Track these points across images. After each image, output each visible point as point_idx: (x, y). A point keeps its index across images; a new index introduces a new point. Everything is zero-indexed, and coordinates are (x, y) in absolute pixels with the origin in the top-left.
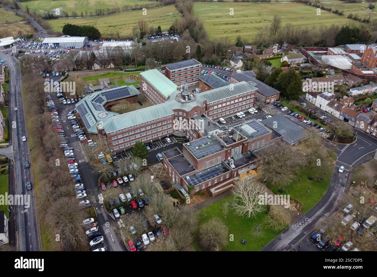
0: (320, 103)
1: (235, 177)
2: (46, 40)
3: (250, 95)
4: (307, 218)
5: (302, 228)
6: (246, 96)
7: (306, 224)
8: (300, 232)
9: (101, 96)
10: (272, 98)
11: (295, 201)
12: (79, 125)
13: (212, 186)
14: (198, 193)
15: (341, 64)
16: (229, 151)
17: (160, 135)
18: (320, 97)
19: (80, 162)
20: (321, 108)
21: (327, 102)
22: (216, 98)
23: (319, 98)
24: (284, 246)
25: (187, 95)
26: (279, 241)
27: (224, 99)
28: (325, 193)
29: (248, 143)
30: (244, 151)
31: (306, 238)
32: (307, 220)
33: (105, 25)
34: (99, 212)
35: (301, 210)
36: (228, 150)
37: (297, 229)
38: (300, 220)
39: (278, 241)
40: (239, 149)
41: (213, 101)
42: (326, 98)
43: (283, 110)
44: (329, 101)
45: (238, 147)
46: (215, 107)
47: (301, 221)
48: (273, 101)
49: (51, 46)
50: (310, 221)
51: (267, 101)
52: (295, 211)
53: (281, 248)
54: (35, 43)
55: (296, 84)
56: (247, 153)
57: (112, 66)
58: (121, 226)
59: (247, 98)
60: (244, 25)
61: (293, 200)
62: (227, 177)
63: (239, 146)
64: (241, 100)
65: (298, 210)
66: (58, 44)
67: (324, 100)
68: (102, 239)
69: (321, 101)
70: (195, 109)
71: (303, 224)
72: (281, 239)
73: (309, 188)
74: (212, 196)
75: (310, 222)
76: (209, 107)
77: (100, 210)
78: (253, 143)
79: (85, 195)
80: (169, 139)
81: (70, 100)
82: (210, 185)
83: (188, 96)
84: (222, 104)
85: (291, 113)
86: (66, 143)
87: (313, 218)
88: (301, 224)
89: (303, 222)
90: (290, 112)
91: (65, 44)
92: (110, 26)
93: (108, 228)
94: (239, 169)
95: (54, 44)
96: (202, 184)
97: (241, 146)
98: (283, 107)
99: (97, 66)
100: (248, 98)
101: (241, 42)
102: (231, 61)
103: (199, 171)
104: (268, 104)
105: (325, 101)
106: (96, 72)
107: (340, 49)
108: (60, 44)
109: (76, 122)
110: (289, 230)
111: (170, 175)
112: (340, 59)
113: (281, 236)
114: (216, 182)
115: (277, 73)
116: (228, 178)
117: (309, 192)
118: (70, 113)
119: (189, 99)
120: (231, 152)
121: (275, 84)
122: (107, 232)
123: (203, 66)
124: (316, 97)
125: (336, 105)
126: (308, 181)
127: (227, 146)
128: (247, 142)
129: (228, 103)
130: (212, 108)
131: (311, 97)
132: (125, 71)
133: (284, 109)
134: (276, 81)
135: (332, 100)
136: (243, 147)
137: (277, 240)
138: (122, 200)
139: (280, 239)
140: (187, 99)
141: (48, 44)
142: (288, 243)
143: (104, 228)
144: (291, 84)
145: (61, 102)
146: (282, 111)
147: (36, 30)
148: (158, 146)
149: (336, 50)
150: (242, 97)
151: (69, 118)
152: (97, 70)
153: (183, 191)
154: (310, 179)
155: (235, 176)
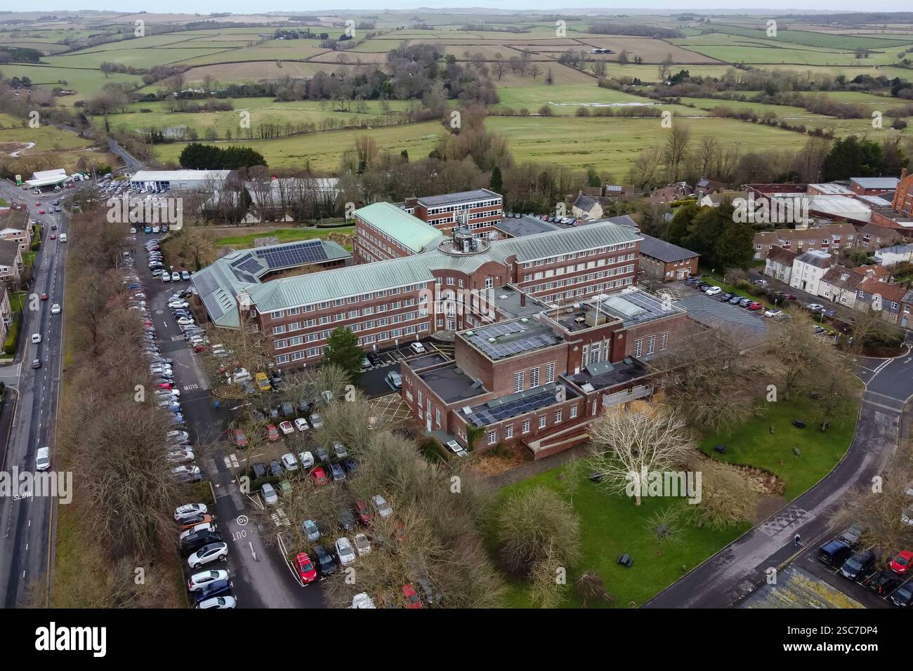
0: (804, 279)
1: (594, 417)
2: (140, 176)
3: (626, 254)
4: (802, 510)
5: (789, 532)
6: (616, 256)
7: (801, 523)
8: (784, 542)
9: (255, 258)
10: (679, 267)
11: (763, 471)
12: (193, 318)
13: (533, 436)
14: (495, 452)
15: (843, 209)
16: (576, 349)
17: (397, 336)
18: (802, 263)
19: (186, 388)
20: (808, 289)
21: (821, 272)
22: (539, 253)
23: (799, 265)
24: (744, 572)
25: (467, 239)
26: (728, 561)
27: (560, 257)
28: (843, 456)
29: (625, 333)
30: (615, 354)
31: (805, 554)
32: (803, 513)
33: (281, 154)
34: (223, 493)
35: (781, 492)
36: (575, 345)
37: (775, 534)
38: (783, 514)
39: (724, 562)
40: (601, 348)
41: (531, 258)
42: (816, 262)
43: (709, 292)
44: (827, 270)
45: (599, 343)
46: (538, 276)
47: (785, 516)
48: (683, 276)
49: (150, 188)
50: (811, 516)
51: (668, 273)
52: (766, 493)
53: (736, 578)
54: (113, 183)
55: (738, 235)
56: (624, 362)
57: (289, 219)
58: (278, 524)
59: (616, 260)
60: (603, 155)
61: (755, 469)
62: (573, 416)
63: (602, 339)
64: (601, 263)
65: (774, 491)
66: (167, 183)
67: (811, 267)
68: (223, 550)
69: (805, 271)
70: (487, 269)
71: (793, 524)
72: (733, 556)
73: (797, 445)
74: (533, 459)
75: (810, 520)
76: (523, 275)
77: (227, 489)
78: (638, 336)
79: (190, 455)
80: (419, 345)
81: (181, 274)
82: (526, 432)
83: (470, 240)
84: (554, 268)
85: (731, 298)
86: (158, 351)
87: (819, 510)
88: (785, 523)
89: (792, 519)
90: (728, 295)
91: (181, 183)
92: (291, 156)
93: (242, 530)
94: (603, 392)
95: (157, 183)
96: (507, 423)
97: (608, 341)
98: (710, 286)
99: (251, 219)
100: (621, 260)
101: (597, 178)
102: (574, 207)
103: (498, 397)
104: (671, 281)
105: (815, 270)
106: (250, 228)
107: (838, 186)
108: (171, 184)
109: (188, 312)
110: (755, 535)
111: (421, 416)
112: (839, 201)
113: (731, 550)
114: (542, 427)
115: (688, 216)
116: (576, 419)
117: (799, 453)
118: (176, 296)
119: (472, 249)
120: (580, 352)
121: (685, 240)
122: (238, 536)
123: (507, 216)
124: (791, 265)
125: (844, 278)
126: (794, 429)
127: (570, 333)
128: (622, 330)
129: (571, 270)
130: (530, 276)
131: (777, 266)
132: (318, 227)
133: (713, 290)
134: (688, 233)
135: (833, 266)
136: (612, 344)
137: (722, 559)
138: (288, 466)
139: (731, 557)
140: (466, 249)
141: (142, 183)
142: (755, 566)
143: (232, 528)
144: (727, 233)
145: (157, 277)
146: (707, 295)
147: (120, 160)
148: (391, 359)
149: (828, 188)
150: (606, 257)
151: (171, 305)
152: (253, 224)
153: (453, 445)
154: (799, 425)
155: (594, 414)
